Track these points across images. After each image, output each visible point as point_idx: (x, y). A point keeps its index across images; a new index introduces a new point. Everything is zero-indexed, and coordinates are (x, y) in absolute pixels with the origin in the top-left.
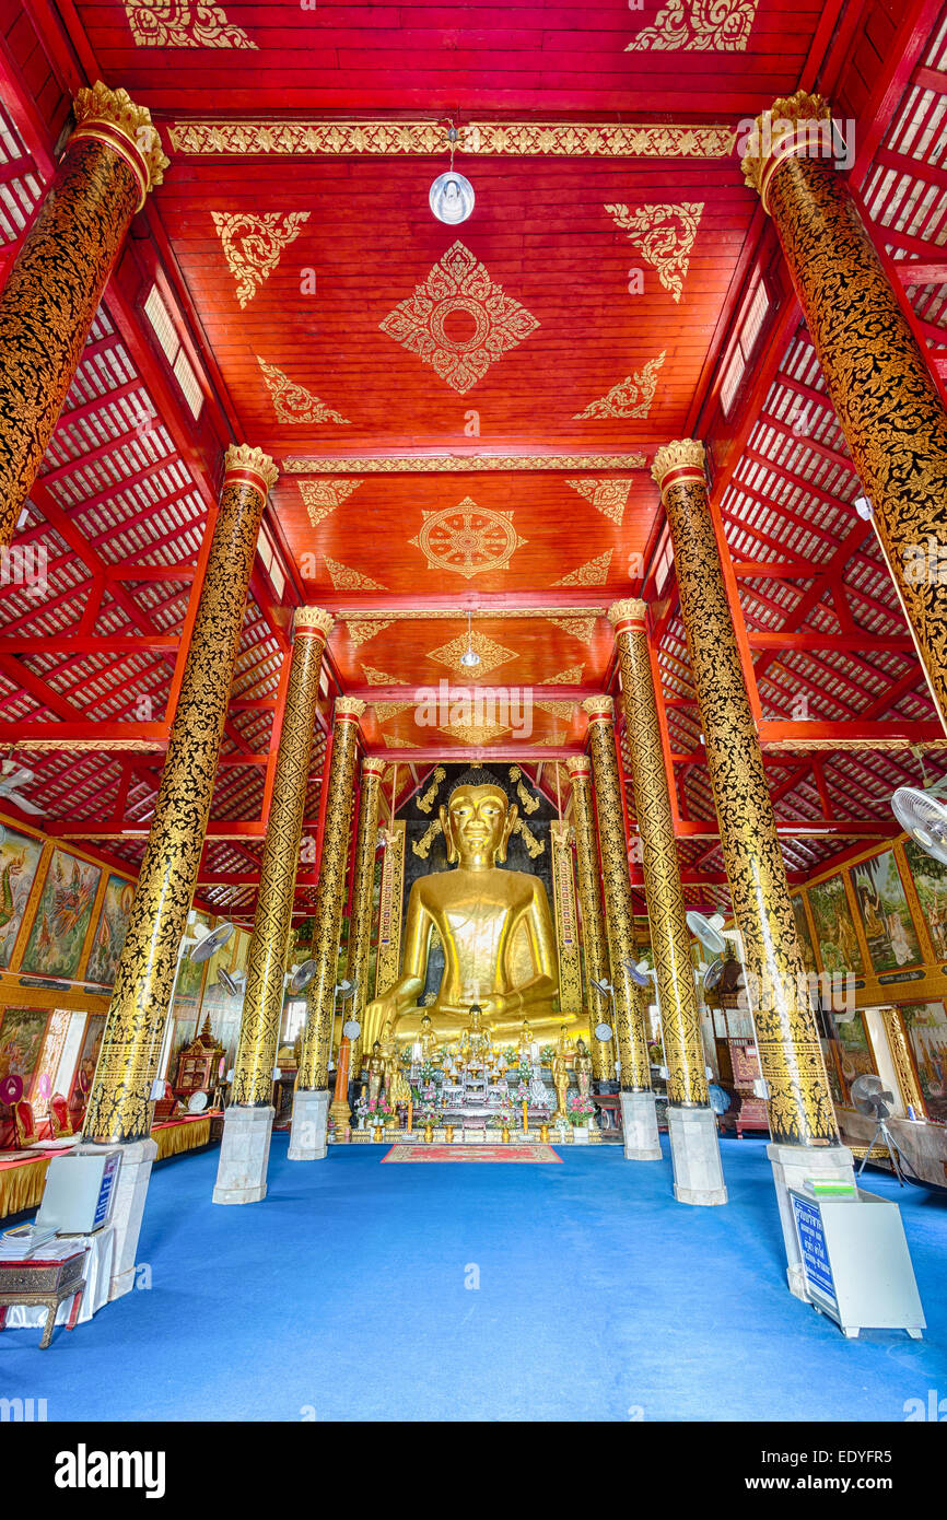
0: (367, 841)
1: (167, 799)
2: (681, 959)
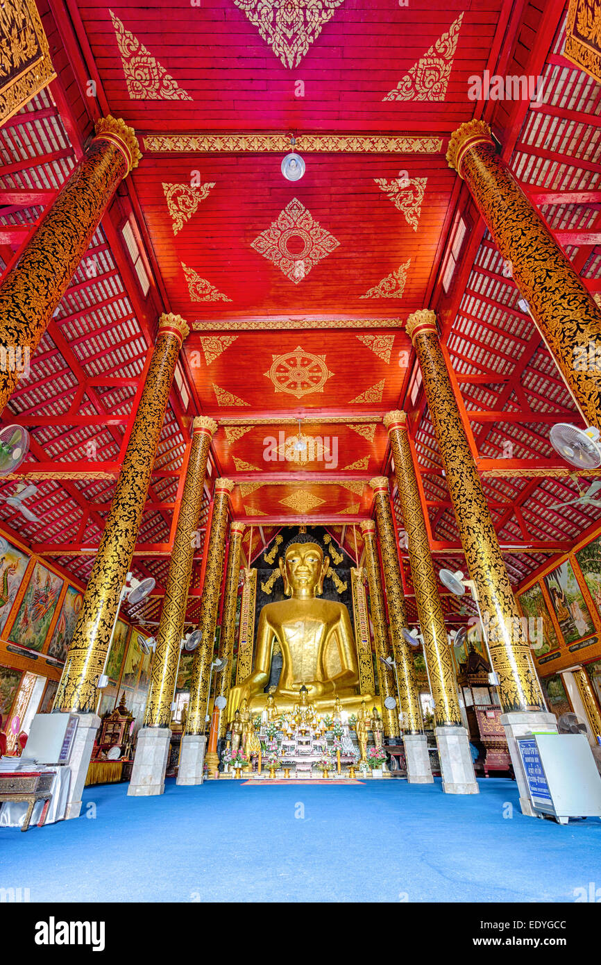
0: (233, 575)
1: (118, 503)
2: (439, 627)
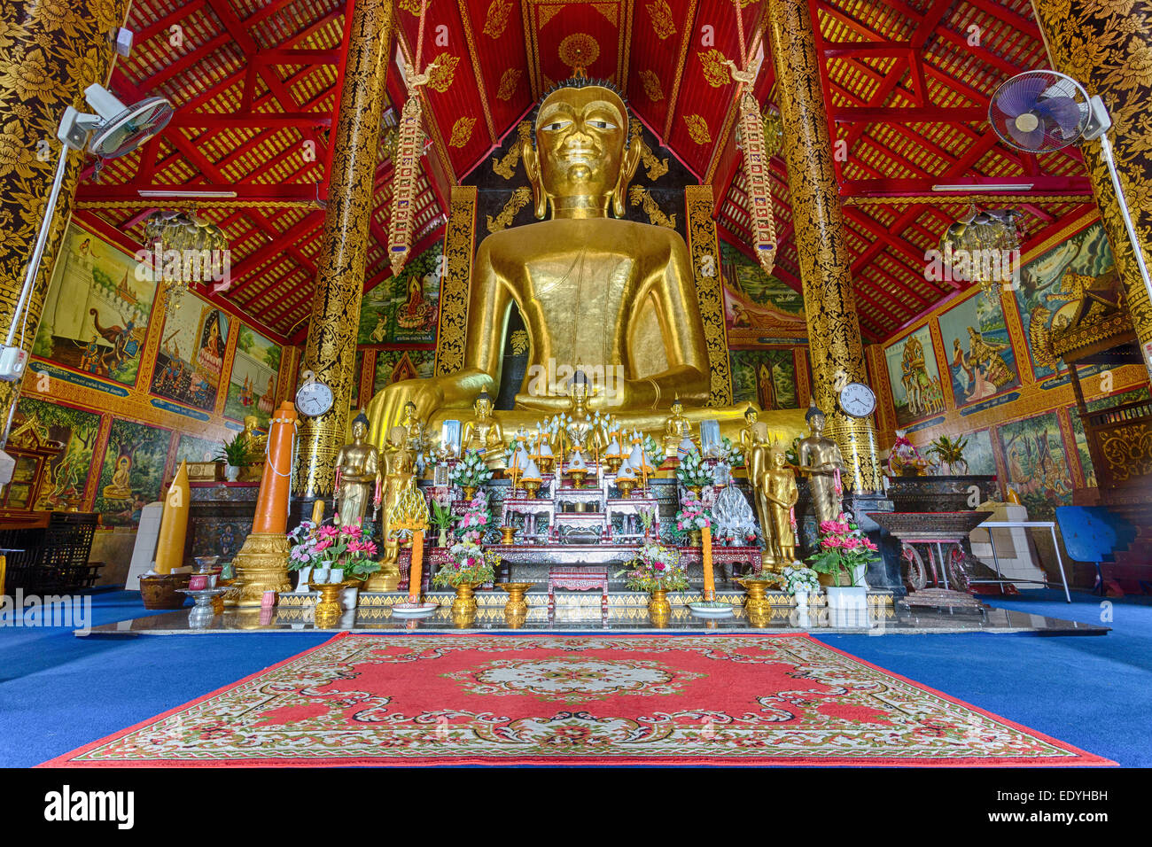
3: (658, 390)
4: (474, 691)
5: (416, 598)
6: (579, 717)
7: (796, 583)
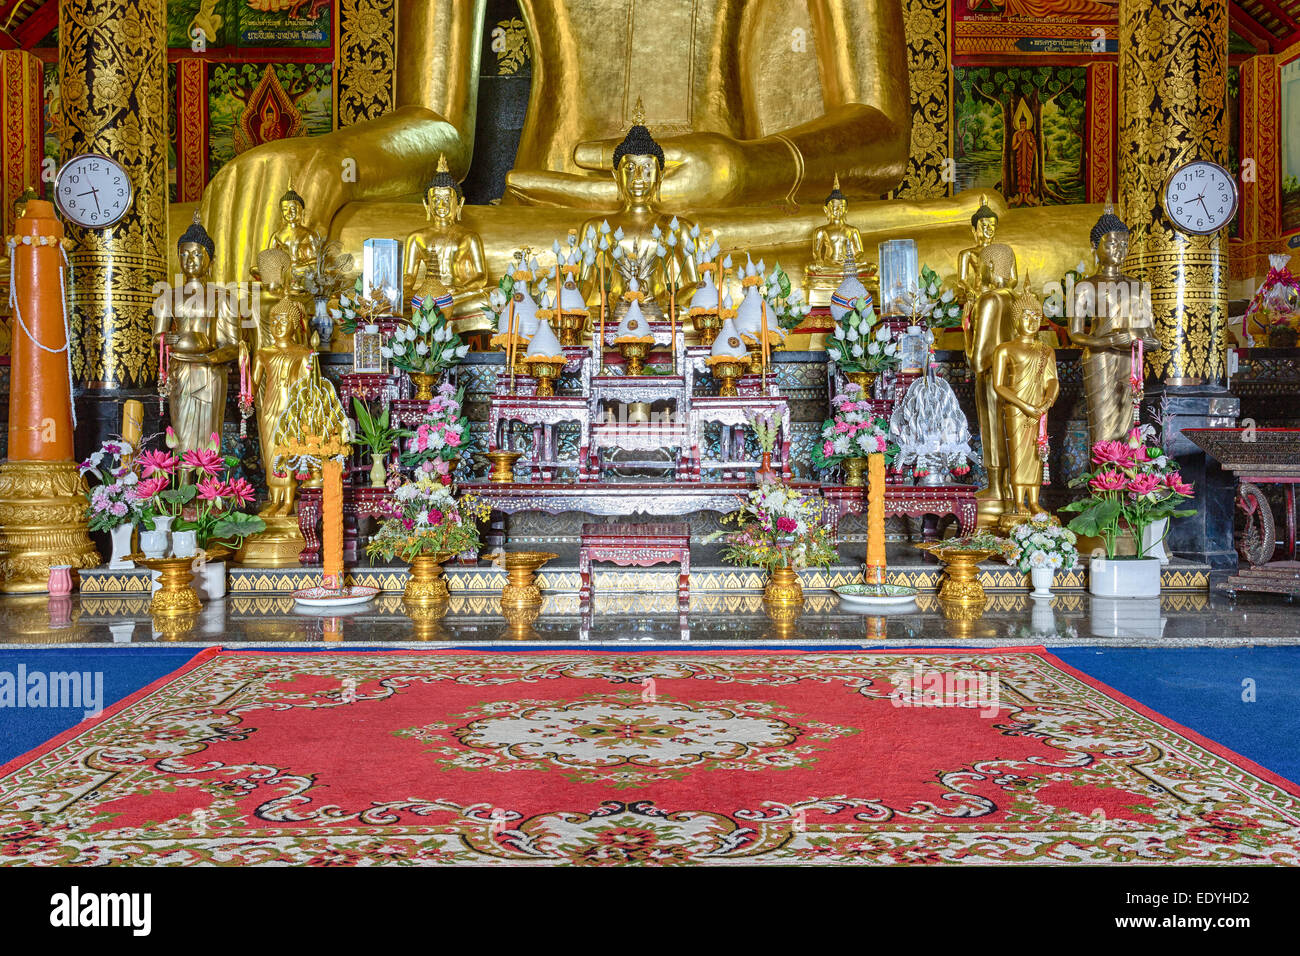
3: (799, 161)
4: (456, 762)
5: (336, 580)
6: (637, 811)
7: (1036, 554)
